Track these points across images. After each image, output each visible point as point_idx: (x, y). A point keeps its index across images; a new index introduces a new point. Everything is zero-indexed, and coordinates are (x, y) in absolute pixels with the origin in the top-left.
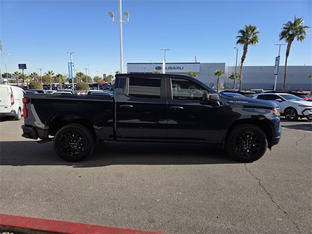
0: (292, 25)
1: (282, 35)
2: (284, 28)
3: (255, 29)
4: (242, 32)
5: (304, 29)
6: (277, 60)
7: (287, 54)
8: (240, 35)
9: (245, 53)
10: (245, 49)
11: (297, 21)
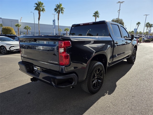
0: (59, 6)
1: (55, 10)
2: (56, 7)
3: (42, 4)
4: (36, 4)
5: (63, 9)
6: (53, 21)
7: (58, 19)
8: (36, 6)
9: (39, 16)
10: (39, 14)
11: (60, 5)
